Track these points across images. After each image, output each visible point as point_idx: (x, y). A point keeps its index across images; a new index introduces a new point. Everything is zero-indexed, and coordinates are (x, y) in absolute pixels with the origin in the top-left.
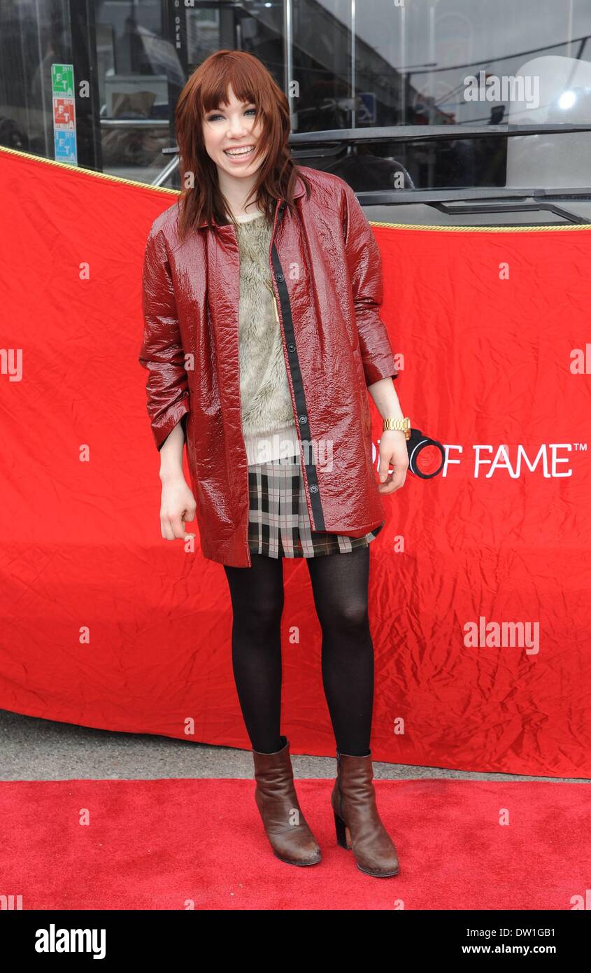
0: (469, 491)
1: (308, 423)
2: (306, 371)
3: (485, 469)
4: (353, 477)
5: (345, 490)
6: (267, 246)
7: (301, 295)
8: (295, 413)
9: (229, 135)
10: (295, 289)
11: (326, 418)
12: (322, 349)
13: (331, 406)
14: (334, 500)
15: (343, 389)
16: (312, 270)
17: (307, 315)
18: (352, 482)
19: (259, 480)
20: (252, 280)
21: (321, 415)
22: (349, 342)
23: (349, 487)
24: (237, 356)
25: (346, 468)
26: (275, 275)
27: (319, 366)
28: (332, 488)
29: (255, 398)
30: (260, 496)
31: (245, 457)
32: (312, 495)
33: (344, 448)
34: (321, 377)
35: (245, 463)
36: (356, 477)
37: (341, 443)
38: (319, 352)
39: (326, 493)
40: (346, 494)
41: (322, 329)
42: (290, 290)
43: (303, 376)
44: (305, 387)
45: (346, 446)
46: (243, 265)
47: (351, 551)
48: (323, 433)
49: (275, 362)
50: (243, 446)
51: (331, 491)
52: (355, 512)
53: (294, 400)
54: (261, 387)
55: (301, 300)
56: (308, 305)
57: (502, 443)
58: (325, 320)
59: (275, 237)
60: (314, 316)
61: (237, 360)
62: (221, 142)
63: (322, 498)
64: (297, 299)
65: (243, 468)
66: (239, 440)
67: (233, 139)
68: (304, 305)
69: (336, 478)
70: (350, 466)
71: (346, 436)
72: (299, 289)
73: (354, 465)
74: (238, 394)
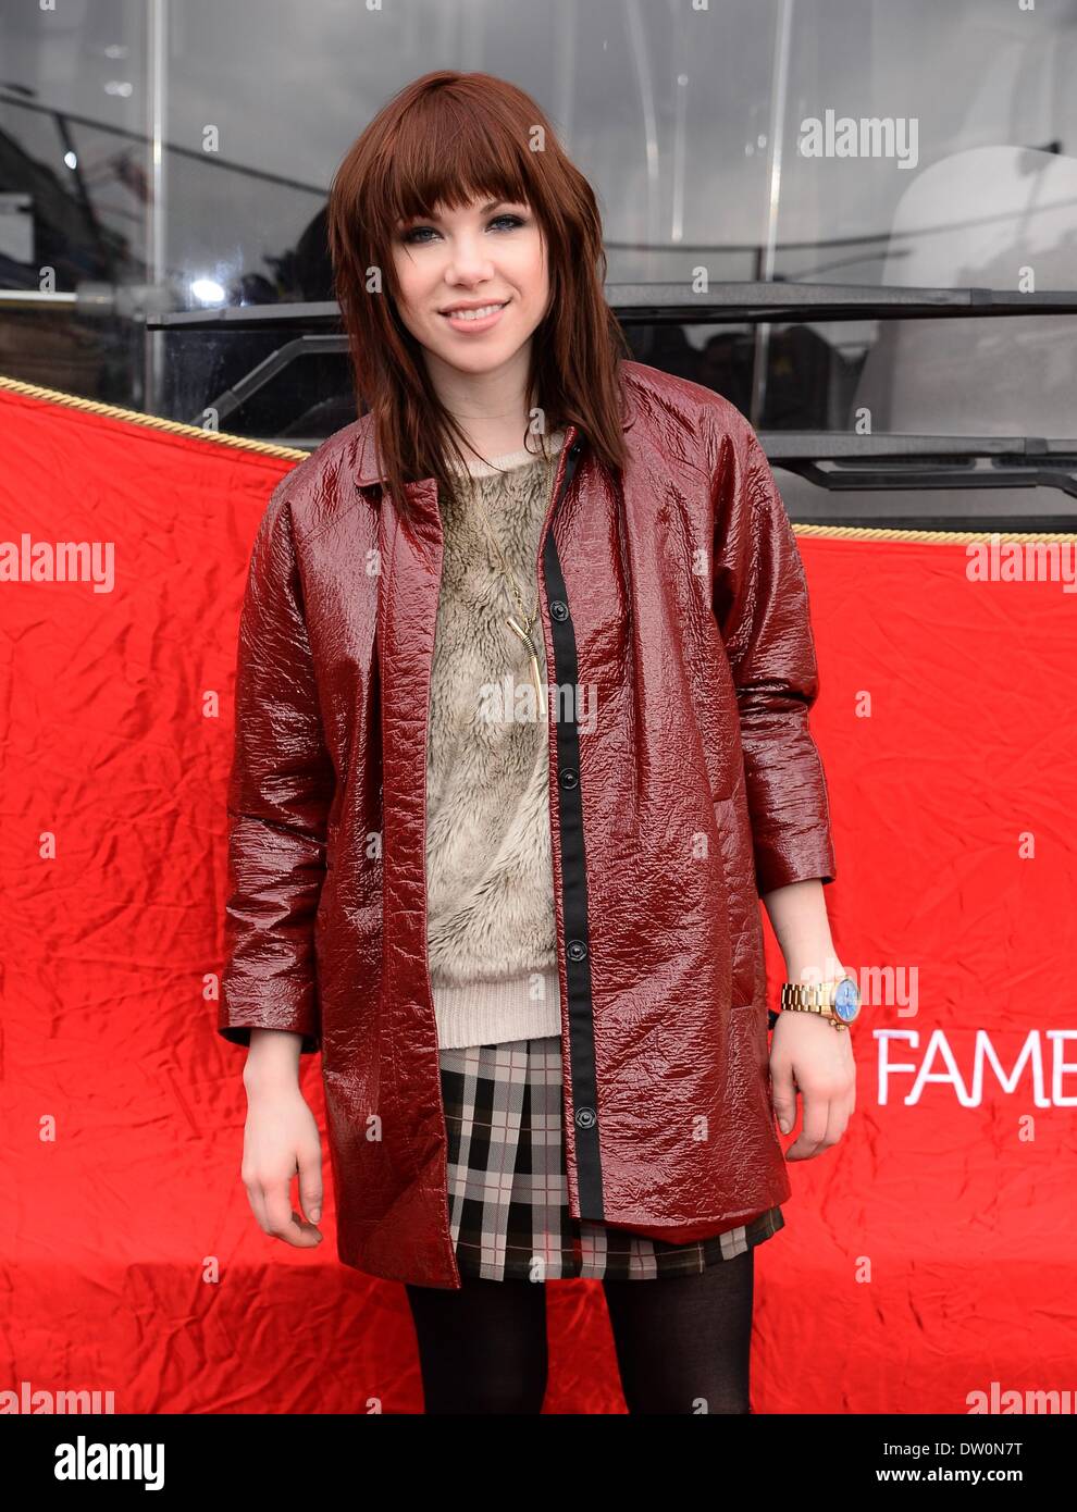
0: (868, 1135)
1: (587, 960)
2: (597, 835)
3: (901, 1083)
4: (682, 1098)
5: (660, 1128)
6: (534, 536)
7: (606, 656)
8: (559, 934)
9: (451, 278)
10: (593, 640)
11: (631, 954)
12: (640, 787)
13: (645, 926)
14: (630, 1151)
15: (680, 888)
16: (633, 602)
17: (613, 705)
18: (679, 1111)
19: (470, 1091)
20: (486, 609)
21: (622, 946)
22: (705, 778)
23: (670, 1122)
24: (421, 787)
25: (667, 1076)
26: (548, 603)
27: (629, 829)
28: (630, 1120)
29: (478, 889)
30: (467, 1130)
31: (432, 1028)
32: (580, 1131)
33: (666, 1029)
34: (631, 855)
35: (431, 1041)
36: (690, 1100)
37: (662, 1016)
38: (631, 795)
39: (615, 1131)
40: (657, 1140)
41: (644, 741)
42: (580, 642)
43: (588, 850)
44: (589, 876)
45: (673, 1024)
46: (470, 575)
47: (655, 1277)
48: (621, 987)
49: (533, 810)
50: (427, 1002)
51: (628, 1127)
52: (679, 1182)
53: (560, 901)
54: (494, 867)
55: (601, 669)
56: (619, 682)
57: (939, 1025)
58: (654, 720)
59: (554, 515)
60: (631, 711)
61: (421, 796)
62: (432, 291)
63: (603, 1141)
64: (595, 664)
65: (424, 1055)
66: (417, 985)
67: (461, 286)
68: (610, 681)
69: (641, 1098)
70: (678, 1073)
71: (675, 999)
72: (602, 643)
73: (689, 1072)
74: (420, 879)
